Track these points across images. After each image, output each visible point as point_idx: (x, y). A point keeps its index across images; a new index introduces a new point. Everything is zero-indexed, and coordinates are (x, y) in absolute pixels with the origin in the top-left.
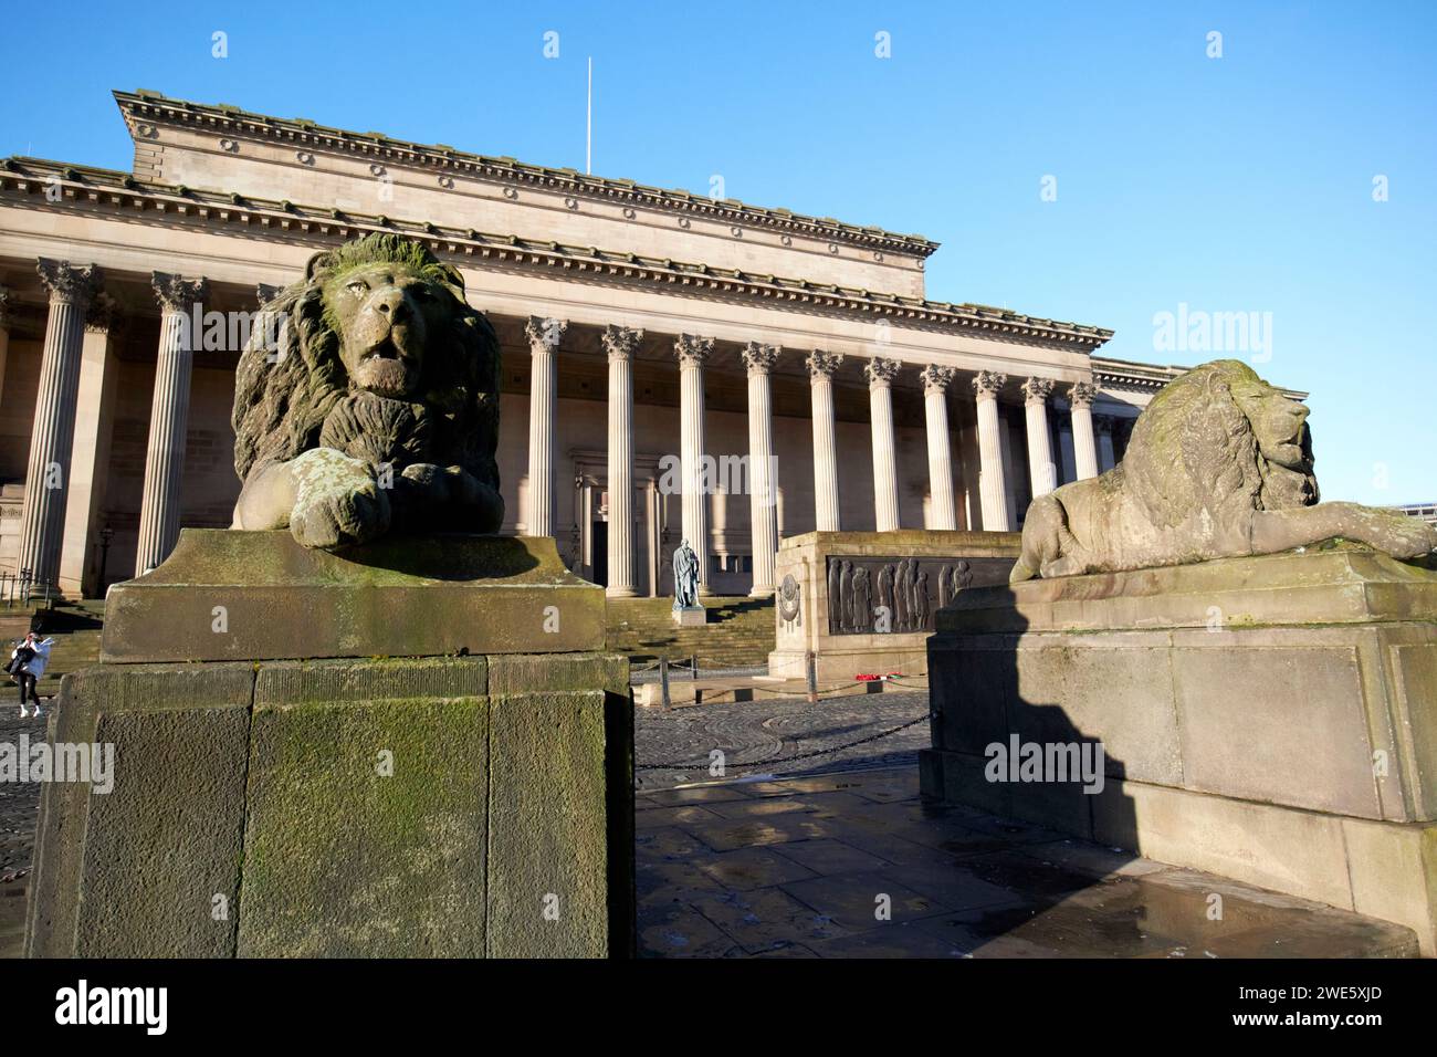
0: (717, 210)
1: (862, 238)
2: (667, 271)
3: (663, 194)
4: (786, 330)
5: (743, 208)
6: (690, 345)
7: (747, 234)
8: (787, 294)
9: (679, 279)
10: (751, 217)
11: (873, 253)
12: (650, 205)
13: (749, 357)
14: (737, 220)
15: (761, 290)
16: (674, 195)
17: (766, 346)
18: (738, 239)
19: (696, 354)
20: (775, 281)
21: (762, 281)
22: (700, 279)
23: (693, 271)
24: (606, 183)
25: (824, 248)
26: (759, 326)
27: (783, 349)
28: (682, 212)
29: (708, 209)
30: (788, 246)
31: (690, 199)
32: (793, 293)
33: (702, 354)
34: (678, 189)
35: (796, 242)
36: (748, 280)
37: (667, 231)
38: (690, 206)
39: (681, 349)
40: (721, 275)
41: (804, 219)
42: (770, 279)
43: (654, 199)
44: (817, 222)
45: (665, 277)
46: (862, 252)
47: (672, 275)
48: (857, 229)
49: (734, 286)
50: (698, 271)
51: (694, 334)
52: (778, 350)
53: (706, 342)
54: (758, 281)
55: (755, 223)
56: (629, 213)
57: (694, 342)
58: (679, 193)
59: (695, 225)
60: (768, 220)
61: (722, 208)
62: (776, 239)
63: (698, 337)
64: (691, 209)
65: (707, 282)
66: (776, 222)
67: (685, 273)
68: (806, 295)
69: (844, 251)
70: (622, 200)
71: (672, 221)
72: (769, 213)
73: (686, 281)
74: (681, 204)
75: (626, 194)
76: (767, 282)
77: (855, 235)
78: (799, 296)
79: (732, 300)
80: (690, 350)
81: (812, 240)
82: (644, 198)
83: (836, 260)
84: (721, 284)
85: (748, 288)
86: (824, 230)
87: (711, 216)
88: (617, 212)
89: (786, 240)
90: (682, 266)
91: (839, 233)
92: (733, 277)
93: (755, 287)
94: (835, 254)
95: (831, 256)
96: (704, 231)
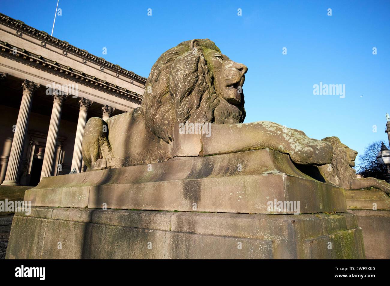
0: (96, 60)
1: (141, 80)
2: (81, 76)
3: (79, 50)
4: (118, 103)
5: (106, 62)
6: (85, 102)
7: (105, 70)
8: (120, 92)
9: (85, 79)
10: (108, 65)
11: (144, 85)
12: (73, 52)
13: (104, 109)
14: (103, 65)
15: (112, 89)
16: (83, 51)
17: (111, 107)
18: (102, 71)
19: (86, 105)
20: (117, 87)
21: (113, 86)
22: (92, 81)
23: (91, 78)
24: (59, 41)
25: (129, 80)
26: (109, 100)
27: (116, 109)
28: (84, 57)
29: (94, 59)
30: (118, 77)
31: (88, 54)
32: (122, 92)
33: (89, 106)
34: (84, 50)
35: (121, 77)
36: (108, 85)
37: (78, 62)
38: (88, 56)
39: (81, 102)
40: (100, 81)
41: (124, 70)
42: (116, 86)
43: (75, 51)
44: (128, 72)
45: (80, 77)
46: (140, 84)
47: (83, 77)
48: (140, 77)
49: (103, 86)
50: (92, 78)
51: (87, 99)
52: (114, 109)
53: (91, 102)
54: (111, 86)
55: (108, 67)
56: (65, 53)
57: (86, 101)
58: (84, 51)
59: (88, 63)
60: (113, 67)
61: (99, 60)
62: (114, 74)
63: (88, 100)
64: (87, 57)
65: (94, 83)
66: (115, 69)
67: (88, 78)
68: (126, 93)
69: (135, 82)
70: (63, 48)
71: (81, 60)
72: (114, 65)
73: (87, 81)
74: (85, 55)
75: (65, 46)
76: (114, 87)
77: (139, 79)
78: (124, 93)
79: (102, 90)
80: (84, 103)
81: (126, 77)
82: (72, 49)
83: (132, 85)
84: (99, 84)
85: (108, 87)
86: (130, 75)
87: (94, 61)
88: (61, 52)
89: (117, 75)
90: (87, 75)
91: (135, 77)
92: (104, 83)
93: (110, 88)
94: (132, 83)
95: (131, 83)
96: (91, 65)
